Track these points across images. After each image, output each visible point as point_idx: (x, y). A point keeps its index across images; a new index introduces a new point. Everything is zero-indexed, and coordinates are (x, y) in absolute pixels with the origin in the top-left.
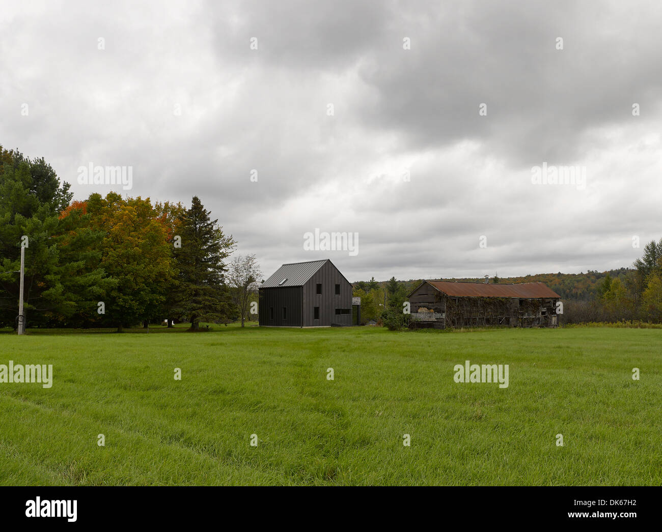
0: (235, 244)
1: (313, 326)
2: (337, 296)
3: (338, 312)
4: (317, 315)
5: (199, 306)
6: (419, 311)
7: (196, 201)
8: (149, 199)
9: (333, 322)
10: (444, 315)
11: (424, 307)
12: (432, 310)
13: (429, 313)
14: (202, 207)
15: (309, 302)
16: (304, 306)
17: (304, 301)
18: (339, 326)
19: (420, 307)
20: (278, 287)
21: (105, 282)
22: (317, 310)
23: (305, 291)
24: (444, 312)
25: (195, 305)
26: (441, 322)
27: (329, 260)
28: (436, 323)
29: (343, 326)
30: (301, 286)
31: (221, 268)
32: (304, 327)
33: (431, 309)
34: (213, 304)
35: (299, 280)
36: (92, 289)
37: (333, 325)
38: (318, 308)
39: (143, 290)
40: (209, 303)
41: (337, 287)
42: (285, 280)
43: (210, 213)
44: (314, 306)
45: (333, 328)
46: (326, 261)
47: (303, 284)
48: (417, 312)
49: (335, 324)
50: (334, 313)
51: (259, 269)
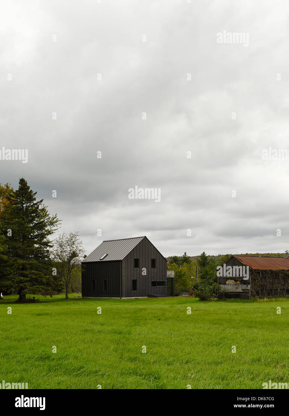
1: (131, 297)
2: (153, 269)
3: (154, 284)
4: (134, 287)
5: (26, 279)
6: (227, 282)
7: (22, 181)
10: (249, 286)
11: (231, 279)
12: (239, 282)
13: (236, 285)
14: (29, 188)
15: (127, 275)
16: (124, 278)
17: (123, 274)
18: (156, 297)
20: (99, 262)
22: (134, 282)
23: (123, 265)
24: (249, 284)
25: (22, 278)
26: (247, 293)
27: (145, 237)
28: (242, 294)
29: (159, 296)
30: (120, 261)
31: (46, 244)
33: (237, 281)
34: (39, 277)
35: (119, 255)
37: (149, 296)
38: (136, 280)
40: (35, 277)
41: (153, 261)
42: (105, 255)
43: (36, 193)
44: (132, 279)
46: (143, 238)
47: (122, 259)
48: (225, 284)
49: (151, 295)
50: (150, 285)
51: (81, 245)
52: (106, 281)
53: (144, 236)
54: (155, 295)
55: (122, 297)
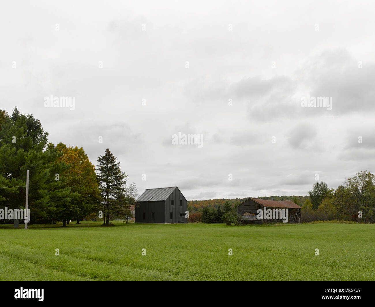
0: (127, 177)
1: (170, 223)
2: (180, 206)
3: (181, 215)
4: (171, 217)
5: (113, 211)
6: (245, 214)
7: (108, 151)
8: (82, 148)
11: (248, 212)
12: (253, 214)
13: (251, 216)
14: (112, 154)
16: (166, 212)
17: (166, 209)
18: (184, 223)
19: (244, 212)
20: (148, 201)
21: (73, 195)
22: (171, 214)
23: (166, 203)
25: (111, 211)
26: (260, 221)
27: (177, 187)
30: (164, 201)
31: (123, 190)
32: (166, 223)
33: (253, 213)
34: (121, 210)
35: (164, 197)
36: (67, 200)
37: (179, 222)
38: (172, 213)
39: (84, 201)
40: (119, 210)
41: (181, 201)
42: (152, 197)
43: (116, 158)
44: (170, 212)
45: (179, 224)
47: (165, 200)
48: (243, 215)
49: (180, 222)
50: (179, 215)
51: (137, 191)
52: (153, 213)
55: (165, 223)
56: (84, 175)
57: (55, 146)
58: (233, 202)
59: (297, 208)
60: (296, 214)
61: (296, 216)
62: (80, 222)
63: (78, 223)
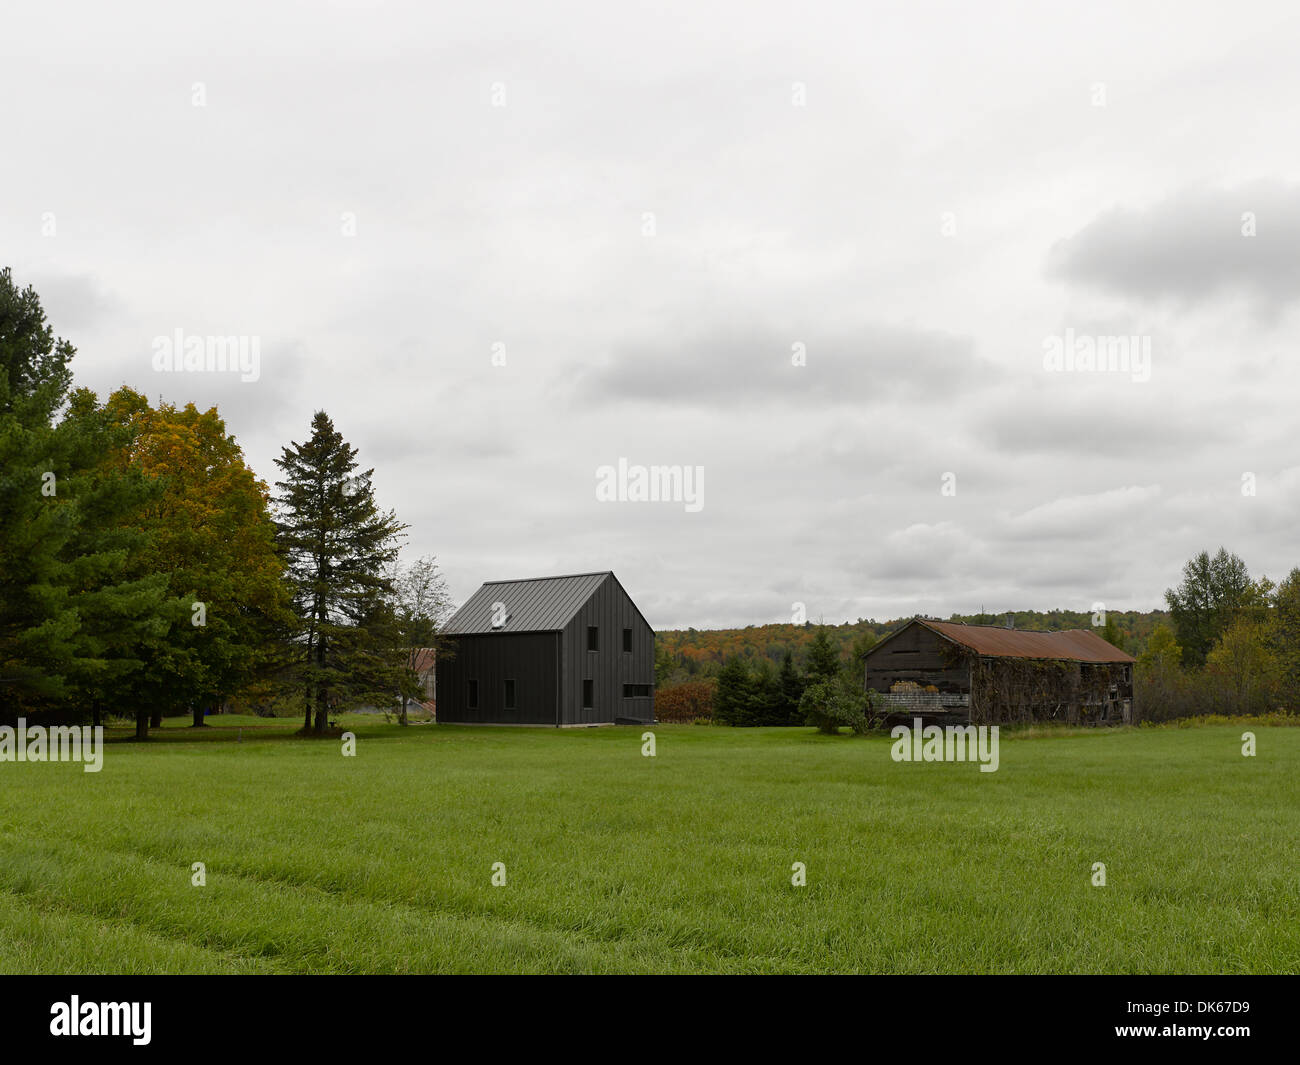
0: (403, 531)
1: (581, 723)
2: (626, 654)
3: (628, 690)
4: (588, 701)
5: (342, 674)
6: (895, 688)
7: (321, 421)
8: (215, 409)
9: (620, 716)
10: (967, 699)
11: (908, 679)
12: (932, 688)
13: (922, 693)
15: (573, 667)
16: (565, 677)
17: (565, 665)
18: (639, 723)
19: (895, 680)
20: (490, 634)
21: (176, 608)
22: (588, 687)
23: (565, 643)
24: (966, 691)
25: (335, 672)
26: (960, 715)
27: (611, 573)
28: (946, 718)
29: (646, 723)
30: (559, 632)
31: (386, 586)
32: (564, 726)
33: (929, 684)
34: (377, 671)
35: (556, 617)
36: (150, 626)
37: (619, 721)
38: (591, 681)
39: (220, 634)
40: (367, 669)
41: (627, 634)
42: (506, 617)
43: (355, 452)
44: (584, 677)
45: (621, 727)
46: (606, 576)
47: (562, 627)
48: (889, 692)
49: (621, 719)
50: (621, 692)
51: (445, 592)
52: (510, 684)
53: (609, 570)
54: (637, 719)
55: (561, 723)
56: (222, 525)
57: (103, 400)
58: (845, 639)
59: (1116, 660)
60: (1114, 688)
61: (1113, 695)
62: (207, 720)
63: (198, 723)
